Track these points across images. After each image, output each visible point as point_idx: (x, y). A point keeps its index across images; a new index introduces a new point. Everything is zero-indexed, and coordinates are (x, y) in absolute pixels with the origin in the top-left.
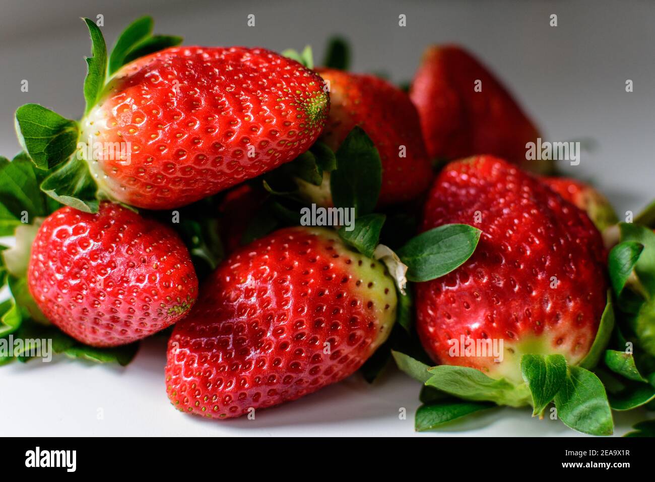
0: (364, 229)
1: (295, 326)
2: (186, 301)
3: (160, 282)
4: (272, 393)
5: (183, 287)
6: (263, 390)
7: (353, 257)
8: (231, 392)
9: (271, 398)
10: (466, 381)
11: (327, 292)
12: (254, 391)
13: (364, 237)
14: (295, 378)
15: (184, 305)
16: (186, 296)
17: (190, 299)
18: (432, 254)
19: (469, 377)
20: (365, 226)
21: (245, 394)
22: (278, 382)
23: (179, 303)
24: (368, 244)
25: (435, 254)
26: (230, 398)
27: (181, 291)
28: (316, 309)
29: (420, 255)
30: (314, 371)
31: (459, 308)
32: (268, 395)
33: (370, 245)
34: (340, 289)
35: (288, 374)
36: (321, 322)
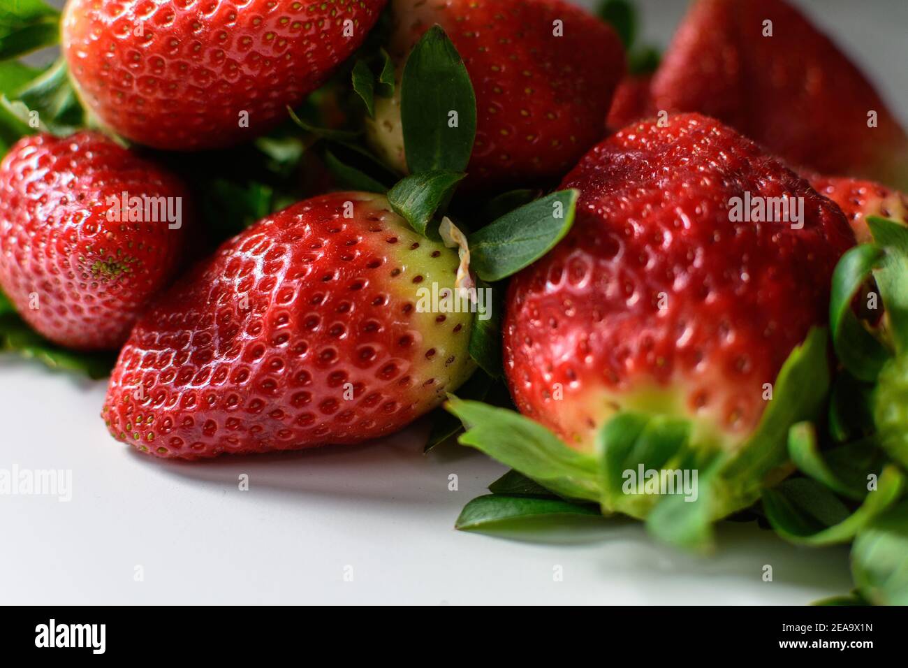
0: (418, 188)
1: (274, 321)
2: (115, 257)
3: (85, 224)
4: (232, 423)
5: (114, 236)
6: (219, 418)
7: (402, 235)
8: (172, 412)
9: (231, 433)
10: (534, 449)
11: (336, 276)
12: (203, 417)
13: (414, 200)
14: (268, 405)
15: (110, 262)
16: (116, 251)
17: (124, 257)
18: (523, 239)
19: (537, 442)
20: (420, 183)
21: (190, 418)
22: (239, 408)
23: (103, 258)
24: (418, 212)
25: (527, 239)
26: (170, 422)
27: (110, 241)
28: (309, 298)
29: (506, 241)
30: (299, 400)
31: (543, 327)
32: (226, 427)
33: (421, 213)
34: (359, 276)
35: (255, 396)
36: (315, 321)
